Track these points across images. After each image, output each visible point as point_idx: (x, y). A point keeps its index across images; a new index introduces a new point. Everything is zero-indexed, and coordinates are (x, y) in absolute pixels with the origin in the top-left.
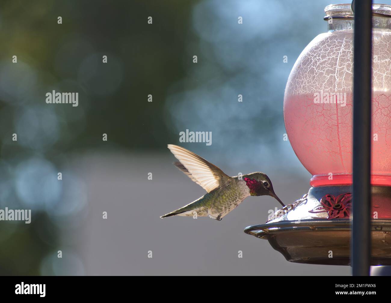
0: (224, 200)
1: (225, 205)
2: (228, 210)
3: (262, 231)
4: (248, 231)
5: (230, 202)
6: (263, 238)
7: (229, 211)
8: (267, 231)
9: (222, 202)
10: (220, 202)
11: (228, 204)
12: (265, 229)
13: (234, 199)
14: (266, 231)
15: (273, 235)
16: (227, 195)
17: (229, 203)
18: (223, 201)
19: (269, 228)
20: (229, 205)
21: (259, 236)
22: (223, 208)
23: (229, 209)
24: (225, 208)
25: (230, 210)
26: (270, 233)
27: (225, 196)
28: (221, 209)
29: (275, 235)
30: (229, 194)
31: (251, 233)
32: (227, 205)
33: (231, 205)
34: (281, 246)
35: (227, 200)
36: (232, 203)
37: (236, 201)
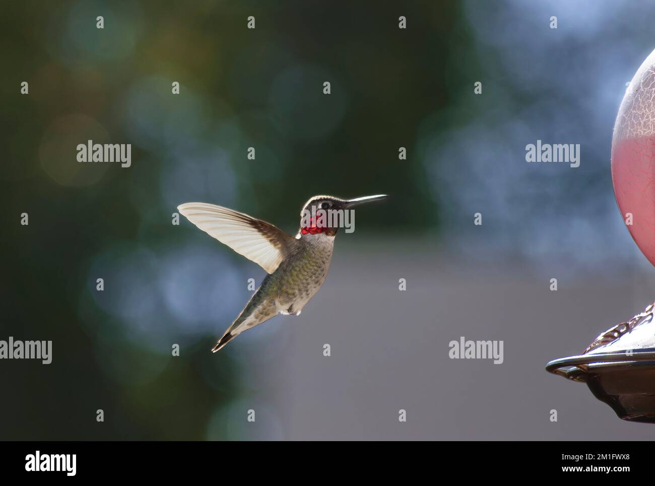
0: (296, 278)
1: (298, 285)
2: (304, 294)
3: (575, 367)
4: (553, 369)
5: (307, 280)
6: (578, 380)
7: (308, 295)
8: (585, 368)
9: (292, 282)
10: (288, 282)
11: (303, 283)
12: (580, 365)
13: (312, 273)
14: (583, 369)
15: (595, 374)
16: (298, 269)
17: (304, 281)
18: (293, 280)
19: (589, 364)
20: (305, 285)
21: (571, 377)
22: (297, 291)
23: (307, 291)
24: (300, 290)
25: (308, 293)
26: (591, 372)
27: (296, 271)
28: (294, 294)
29: (599, 376)
30: (301, 266)
31: (558, 372)
32: (301, 285)
33: (308, 284)
34: (608, 393)
35: (300, 276)
36: (309, 281)
37: (317, 275)
